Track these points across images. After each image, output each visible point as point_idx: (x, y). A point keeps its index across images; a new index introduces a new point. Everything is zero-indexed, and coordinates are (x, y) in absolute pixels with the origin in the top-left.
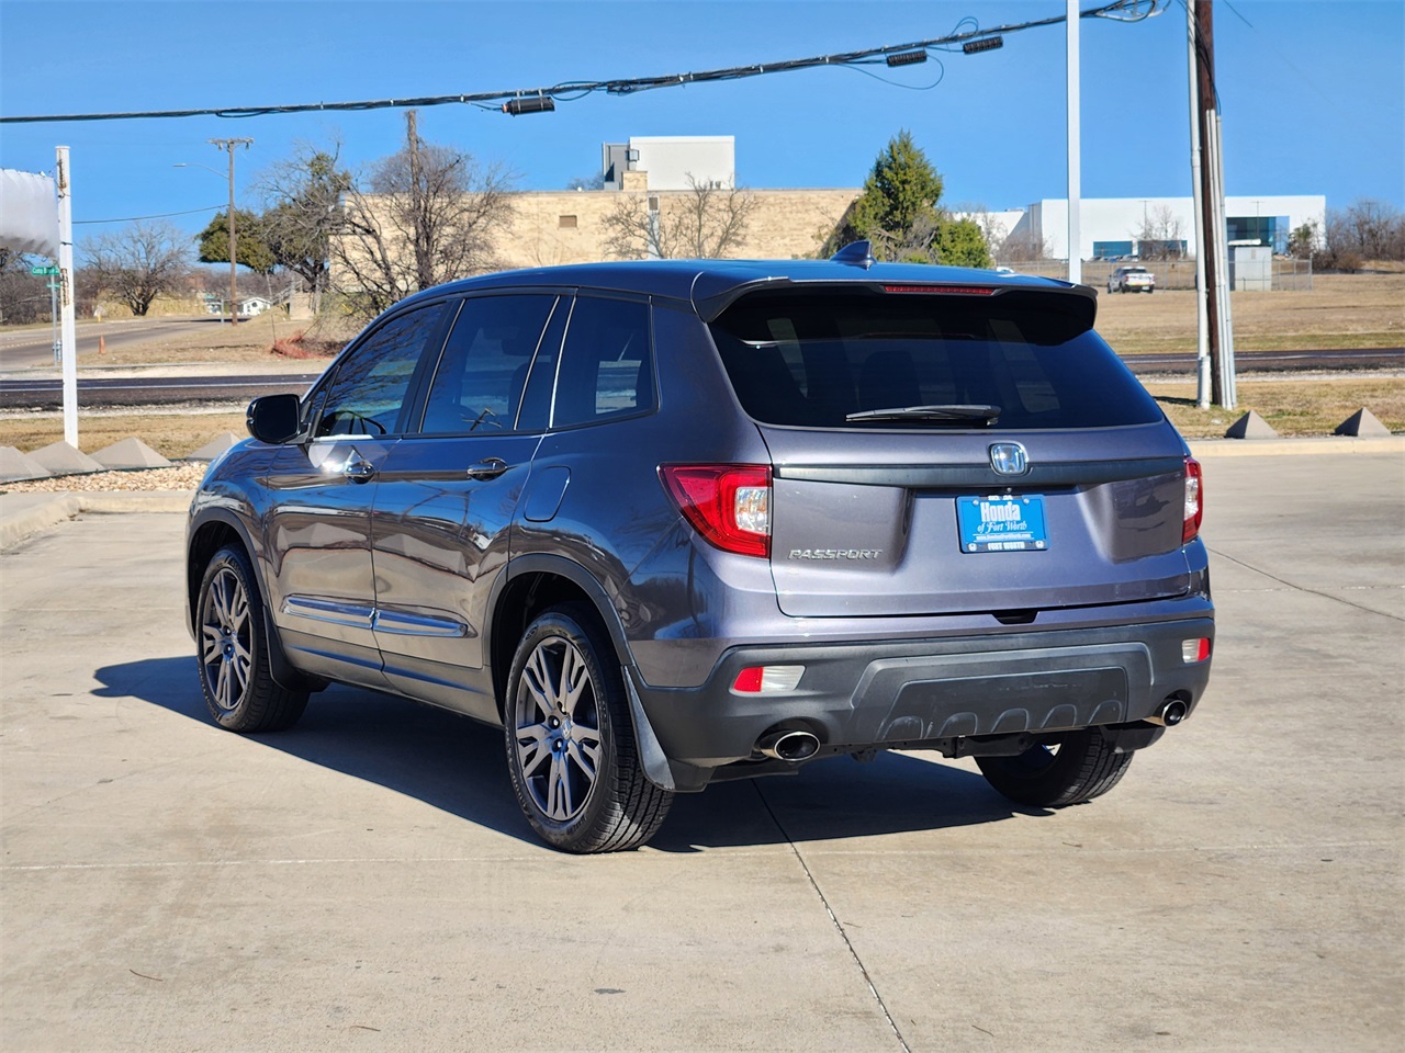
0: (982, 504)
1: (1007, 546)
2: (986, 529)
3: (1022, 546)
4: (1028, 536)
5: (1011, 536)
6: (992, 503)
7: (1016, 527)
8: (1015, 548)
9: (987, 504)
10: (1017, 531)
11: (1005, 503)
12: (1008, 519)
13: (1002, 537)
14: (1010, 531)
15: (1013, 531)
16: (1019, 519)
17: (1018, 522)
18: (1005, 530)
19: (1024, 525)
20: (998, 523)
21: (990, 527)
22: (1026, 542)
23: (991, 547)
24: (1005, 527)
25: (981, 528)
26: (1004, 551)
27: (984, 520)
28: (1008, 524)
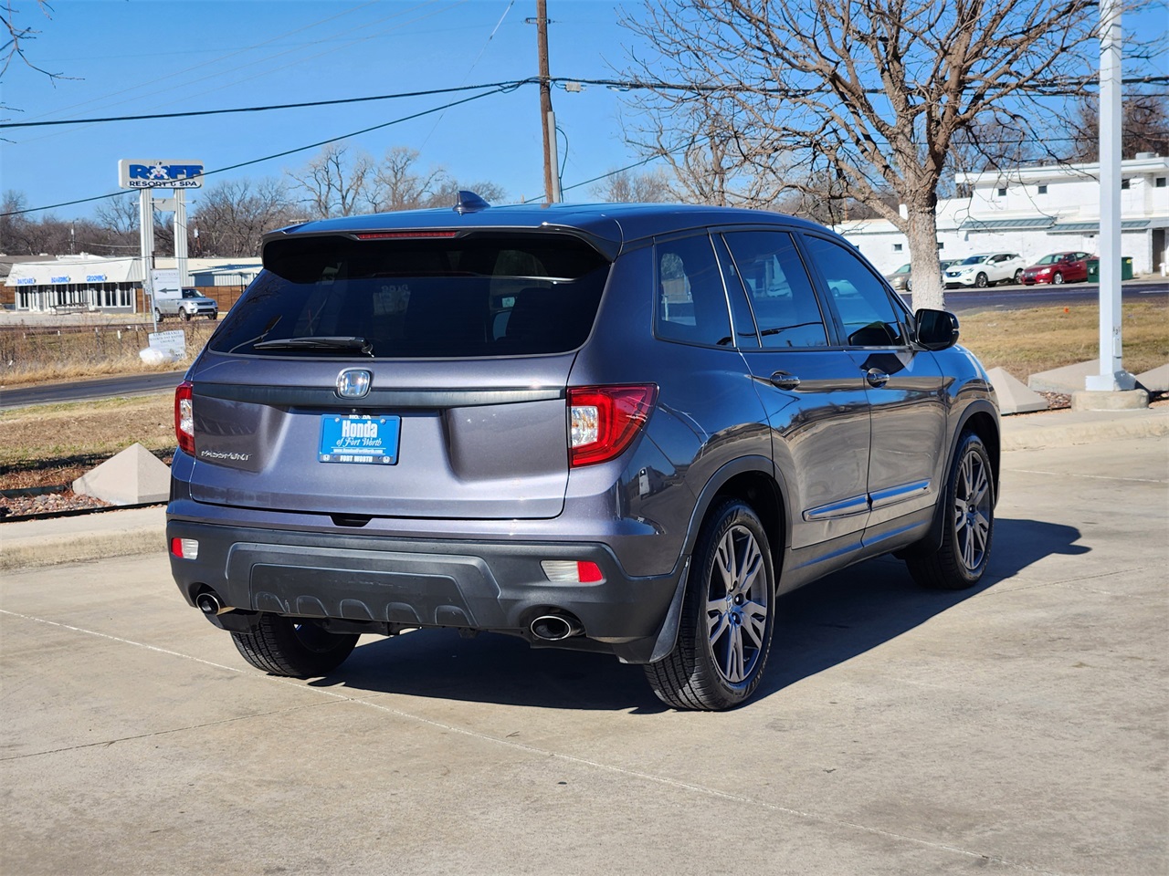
0: (344, 422)
1: (357, 459)
2: (344, 442)
3: (370, 459)
4: (380, 452)
5: (365, 451)
6: (353, 421)
7: (371, 443)
8: (364, 461)
9: (349, 422)
10: (371, 446)
11: (365, 422)
12: (366, 436)
13: (357, 451)
14: (365, 446)
15: (368, 446)
16: (375, 436)
17: (374, 439)
18: (361, 445)
19: (379, 441)
20: (355, 438)
21: (348, 441)
22: (374, 456)
23: (343, 458)
24: (361, 443)
25: (339, 442)
26: (353, 463)
27: (344, 435)
28: (364, 441)
